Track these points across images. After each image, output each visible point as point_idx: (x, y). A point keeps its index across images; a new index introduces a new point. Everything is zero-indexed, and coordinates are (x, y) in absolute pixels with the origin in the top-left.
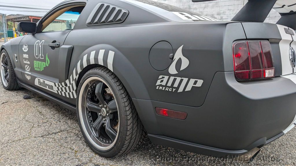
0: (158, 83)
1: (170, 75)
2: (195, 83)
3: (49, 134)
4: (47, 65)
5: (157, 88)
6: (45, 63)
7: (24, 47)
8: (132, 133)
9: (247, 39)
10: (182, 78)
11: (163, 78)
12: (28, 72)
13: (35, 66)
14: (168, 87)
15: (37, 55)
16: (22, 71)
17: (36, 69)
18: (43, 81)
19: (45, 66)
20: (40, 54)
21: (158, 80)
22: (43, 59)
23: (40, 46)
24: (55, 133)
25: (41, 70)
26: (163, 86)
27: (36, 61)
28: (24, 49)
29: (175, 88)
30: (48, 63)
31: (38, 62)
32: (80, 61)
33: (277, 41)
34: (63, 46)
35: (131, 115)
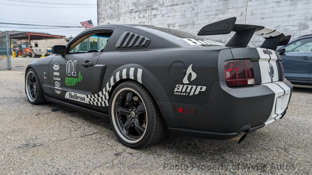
0: (176, 90)
1: (184, 84)
2: (201, 89)
3: (86, 135)
4: (80, 81)
5: (175, 93)
6: (77, 79)
7: (55, 66)
8: (157, 127)
9: (234, 59)
10: (192, 86)
11: (179, 86)
12: (58, 87)
13: (66, 82)
14: (183, 92)
15: (69, 72)
16: (51, 87)
17: (67, 84)
18: (75, 94)
19: (77, 82)
20: (72, 71)
21: (176, 88)
22: (76, 75)
23: (73, 65)
24: (91, 135)
25: (73, 85)
26: (179, 92)
27: (68, 78)
28: (55, 68)
29: (187, 93)
30: (80, 79)
31: (69, 78)
32: (113, 76)
33: (257, 59)
34: (96, 65)
35: (156, 114)
